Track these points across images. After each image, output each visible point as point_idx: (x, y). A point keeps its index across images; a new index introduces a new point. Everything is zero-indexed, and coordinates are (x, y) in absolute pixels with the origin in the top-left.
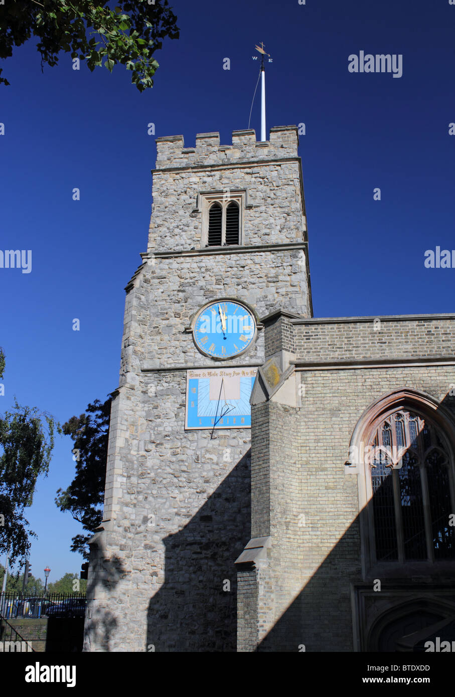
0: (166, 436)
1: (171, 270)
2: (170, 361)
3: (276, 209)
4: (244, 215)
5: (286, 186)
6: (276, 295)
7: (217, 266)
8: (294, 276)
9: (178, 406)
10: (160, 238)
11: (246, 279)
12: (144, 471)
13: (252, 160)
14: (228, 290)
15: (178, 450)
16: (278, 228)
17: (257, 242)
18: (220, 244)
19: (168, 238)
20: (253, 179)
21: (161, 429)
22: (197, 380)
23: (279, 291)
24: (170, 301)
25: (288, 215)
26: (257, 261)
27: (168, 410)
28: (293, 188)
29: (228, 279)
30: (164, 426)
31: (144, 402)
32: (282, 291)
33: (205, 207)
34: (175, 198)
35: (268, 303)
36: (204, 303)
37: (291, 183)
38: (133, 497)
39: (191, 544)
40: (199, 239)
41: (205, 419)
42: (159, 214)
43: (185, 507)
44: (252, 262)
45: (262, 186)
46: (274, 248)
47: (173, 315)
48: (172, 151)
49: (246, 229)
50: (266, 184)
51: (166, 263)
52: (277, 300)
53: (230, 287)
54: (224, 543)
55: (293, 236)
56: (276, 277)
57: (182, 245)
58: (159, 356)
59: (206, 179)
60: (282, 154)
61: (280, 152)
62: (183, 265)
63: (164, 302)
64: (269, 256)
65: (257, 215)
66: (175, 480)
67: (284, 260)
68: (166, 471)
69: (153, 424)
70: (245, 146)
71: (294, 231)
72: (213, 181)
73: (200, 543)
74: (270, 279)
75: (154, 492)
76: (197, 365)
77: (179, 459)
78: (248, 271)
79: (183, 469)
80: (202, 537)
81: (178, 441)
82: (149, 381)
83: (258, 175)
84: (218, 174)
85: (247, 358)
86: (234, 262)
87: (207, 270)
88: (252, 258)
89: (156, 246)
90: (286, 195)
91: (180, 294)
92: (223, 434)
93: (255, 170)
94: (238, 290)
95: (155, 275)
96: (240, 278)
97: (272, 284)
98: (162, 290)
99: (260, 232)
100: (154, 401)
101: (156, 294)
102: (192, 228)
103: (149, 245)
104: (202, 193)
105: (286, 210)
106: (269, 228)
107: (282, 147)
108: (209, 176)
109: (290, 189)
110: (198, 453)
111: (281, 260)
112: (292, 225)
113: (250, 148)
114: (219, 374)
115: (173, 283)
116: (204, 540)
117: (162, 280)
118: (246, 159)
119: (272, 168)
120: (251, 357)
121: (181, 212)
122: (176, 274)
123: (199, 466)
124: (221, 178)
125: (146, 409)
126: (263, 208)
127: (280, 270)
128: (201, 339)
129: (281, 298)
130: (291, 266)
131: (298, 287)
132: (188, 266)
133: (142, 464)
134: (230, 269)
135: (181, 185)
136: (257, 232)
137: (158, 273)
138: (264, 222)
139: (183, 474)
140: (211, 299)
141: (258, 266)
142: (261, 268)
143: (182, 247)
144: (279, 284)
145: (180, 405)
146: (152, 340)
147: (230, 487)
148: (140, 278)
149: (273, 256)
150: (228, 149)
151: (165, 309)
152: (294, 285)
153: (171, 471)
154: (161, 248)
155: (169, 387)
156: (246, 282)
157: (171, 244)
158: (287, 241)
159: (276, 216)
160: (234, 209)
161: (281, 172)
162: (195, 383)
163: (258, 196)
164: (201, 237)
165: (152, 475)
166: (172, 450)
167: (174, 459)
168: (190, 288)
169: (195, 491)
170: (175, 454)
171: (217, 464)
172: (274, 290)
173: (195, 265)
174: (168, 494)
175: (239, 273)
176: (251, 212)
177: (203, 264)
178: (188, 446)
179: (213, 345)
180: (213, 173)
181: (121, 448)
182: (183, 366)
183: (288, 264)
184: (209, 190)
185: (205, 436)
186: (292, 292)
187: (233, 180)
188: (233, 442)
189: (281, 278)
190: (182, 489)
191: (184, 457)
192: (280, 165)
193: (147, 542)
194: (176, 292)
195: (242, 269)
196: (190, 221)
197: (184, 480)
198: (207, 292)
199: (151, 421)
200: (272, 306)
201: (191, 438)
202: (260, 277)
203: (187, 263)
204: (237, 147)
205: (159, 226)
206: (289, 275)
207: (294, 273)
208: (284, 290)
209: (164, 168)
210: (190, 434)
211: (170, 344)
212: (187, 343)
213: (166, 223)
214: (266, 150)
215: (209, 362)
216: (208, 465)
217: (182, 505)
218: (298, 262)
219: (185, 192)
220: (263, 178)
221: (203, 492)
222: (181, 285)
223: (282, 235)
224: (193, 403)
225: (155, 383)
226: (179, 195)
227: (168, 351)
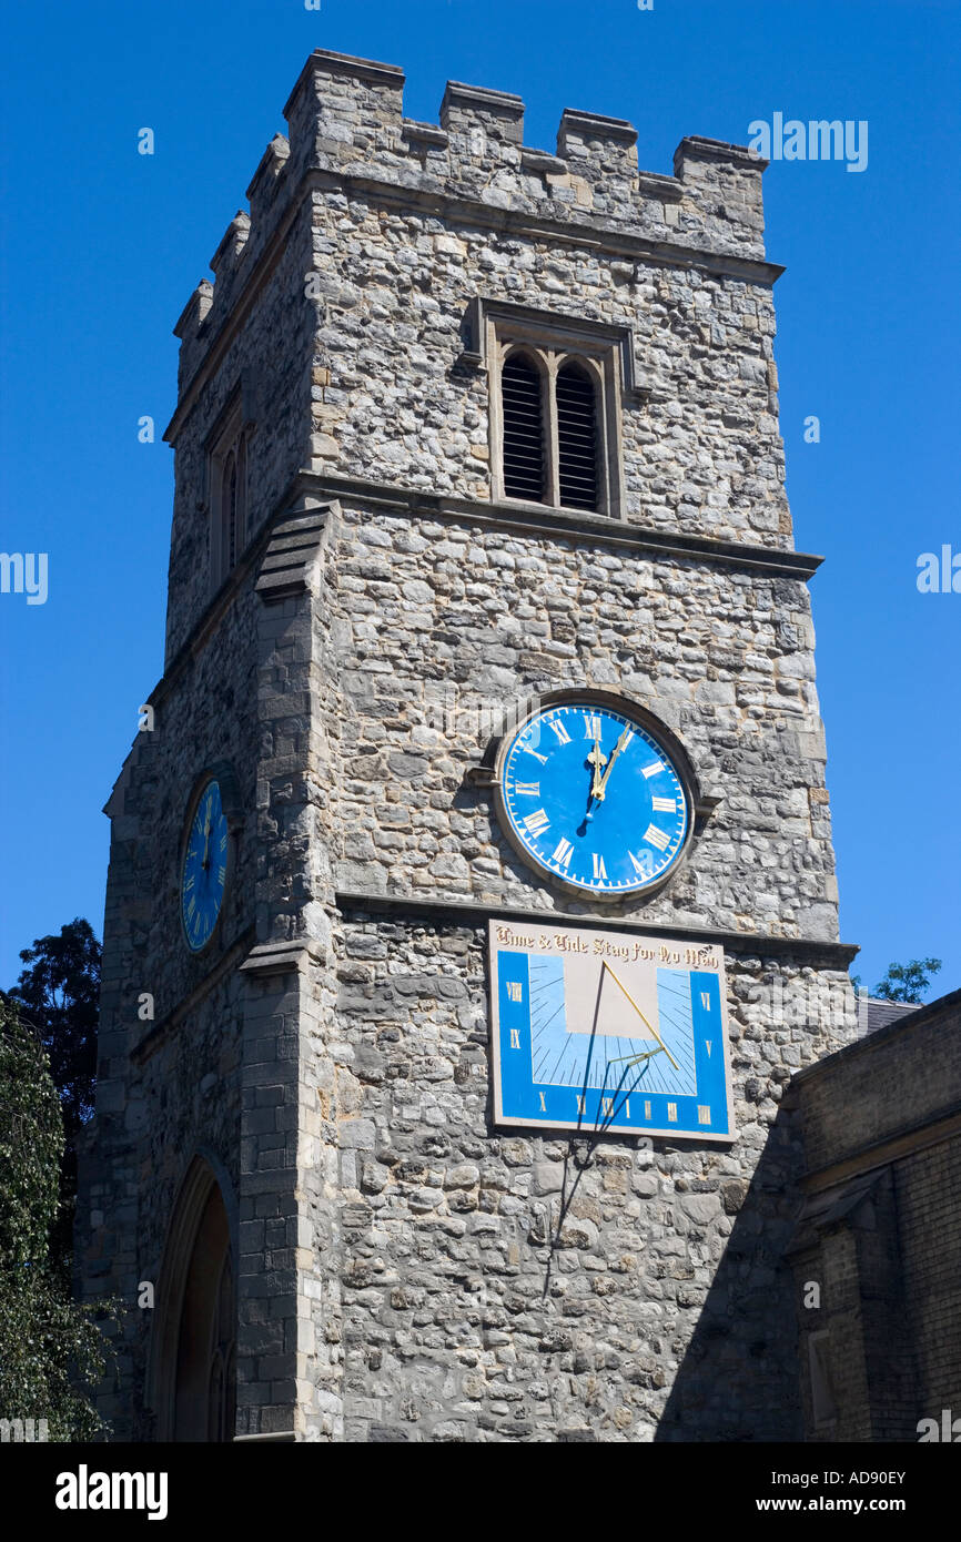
0: (432, 1141)
1: (403, 557)
2: (423, 876)
3: (714, 422)
5: (740, 354)
6: (737, 710)
7: (551, 572)
8: (785, 660)
9: (463, 1039)
10: (351, 429)
11: (644, 641)
12: (365, 1262)
13: (632, 232)
14: (594, 663)
15: (473, 1195)
16: (726, 487)
17: (664, 518)
18: (546, 498)
19: (379, 434)
20: (641, 301)
21: (410, 1113)
22: (524, 957)
23: (746, 697)
24: (411, 666)
25: (753, 452)
26: (674, 584)
27: (431, 1049)
29: (590, 626)
30: (422, 1104)
31: (345, 1012)
32: (756, 700)
33: (494, 356)
34: (392, 296)
35: (719, 733)
37: (754, 346)
38: (337, 1351)
40: (484, 465)
41: (560, 1099)
42: (343, 340)
43: (506, 1398)
44: (660, 587)
45: (668, 331)
46: (721, 556)
48: (369, 115)
49: (628, 467)
50: (680, 329)
51: (386, 526)
52: (742, 727)
53: (597, 656)
55: (773, 525)
56: (736, 651)
57: (428, 473)
58: (386, 855)
59: (489, 255)
60: (722, 238)
61: (714, 228)
62: (445, 548)
63: (388, 667)
64: (714, 579)
65: (661, 428)
66: (469, 1299)
67: (753, 601)
68: (435, 1267)
69: (386, 1095)
70: (604, 174)
71: (775, 512)
74: (718, 656)
75: (402, 1338)
76: (514, 905)
77: (479, 1228)
78: (649, 614)
79: (493, 1264)
81: (470, 1161)
82: (362, 937)
83: (654, 290)
84: (528, 255)
85: (667, 905)
86: (604, 573)
87: (522, 584)
88: (660, 571)
89: (344, 458)
90: (740, 384)
91: (442, 645)
92: (615, 1153)
93: (644, 269)
94: (623, 672)
95: (350, 561)
96: (627, 633)
97: (723, 673)
98: (378, 621)
99: (672, 488)
100: (380, 1011)
101: (359, 627)
102: (456, 419)
103: (319, 446)
104: (483, 306)
105: (744, 434)
106: (697, 482)
107: (722, 214)
108: (498, 249)
109: (752, 365)
110: (539, 1208)
111: (744, 597)
112: (763, 486)
113: (624, 187)
114: (591, 949)
115: (415, 604)
117: (380, 583)
118: (613, 223)
119: (695, 278)
120: (678, 903)
121: (419, 357)
122: (421, 573)
123: (544, 1253)
124: (538, 267)
125: (357, 1037)
126: (675, 409)
127: (745, 632)
128: (525, 819)
129: (752, 724)
130: (776, 624)
131: (799, 698)
132: (457, 551)
133: (354, 1235)
134: (592, 595)
135: (410, 253)
136: (663, 485)
137: (362, 557)
138: (683, 458)
139: (498, 1282)
140: (545, 687)
141: (677, 603)
142: (687, 612)
143: (428, 479)
144: (745, 677)
145: (471, 1038)
146: (356, 793)
147: (641, 1335)
149: (720, 579)
150: (560, 171)
151: (394, 691)
152: (791, 688)
153: (455, 1268)
154: (360, 469)
155: (429, 969)
156: (645, 650)
157: (391, 460)
158: (752, 539)
159: (716, 447)
160: (578, 385)
161: (726, 299)
162: (516, 966)
163: (657, 362)
164: (488, 461)
165: (391, 1275)
166: (453, 1194)
167: (459, 1223)
168: (474, 633)
169: (535, 1341)
170: (463, 1209)
171: (600, 1255)
172: (728, 692)
173: (479, 555)
174: (450, 1347)
175: (621, 613)
177: (503, 557)
178: (506, 1184)
179: (564, 844)
180: (511, 243)
182: (472, 901)
183: (767, 616)
184: (502, 299)
185: (554, 1151)
187: (577, 286)
188: (645, 1181)
189: (749, 658)
190: (495, 1335)
191: (491, 1221)
192: (717, 277)
194: (425, 638)
195: (627, 602)
196: (451, 395)
197: (499, 1300)
198: (527, 659)
199: (375, 1082)
200: (727, 744)
201: (514, 1156)
202: (688, 643)
203: (456, 544)
204: (581, 169)
205: (345, 385)
206: (772, 655)
207: (789, 652)
208: (760, 697)
209: (344, 170)
210: (508, 1143)
211: (418, 818)
212: (474, 823)
213: (371, 383)
214: (673, 210)
215: (545, 902)
216: (572, 1254)
217: (496, 1387)
218: (799, 618)
219: (425, 286)
220: (669, 306)
221: (563, 1347)
222: (443, 616)
223: (741, 515)
224: (515, 1033)
225: (383, 949)
226: (406, 289)
227: (414, 840)
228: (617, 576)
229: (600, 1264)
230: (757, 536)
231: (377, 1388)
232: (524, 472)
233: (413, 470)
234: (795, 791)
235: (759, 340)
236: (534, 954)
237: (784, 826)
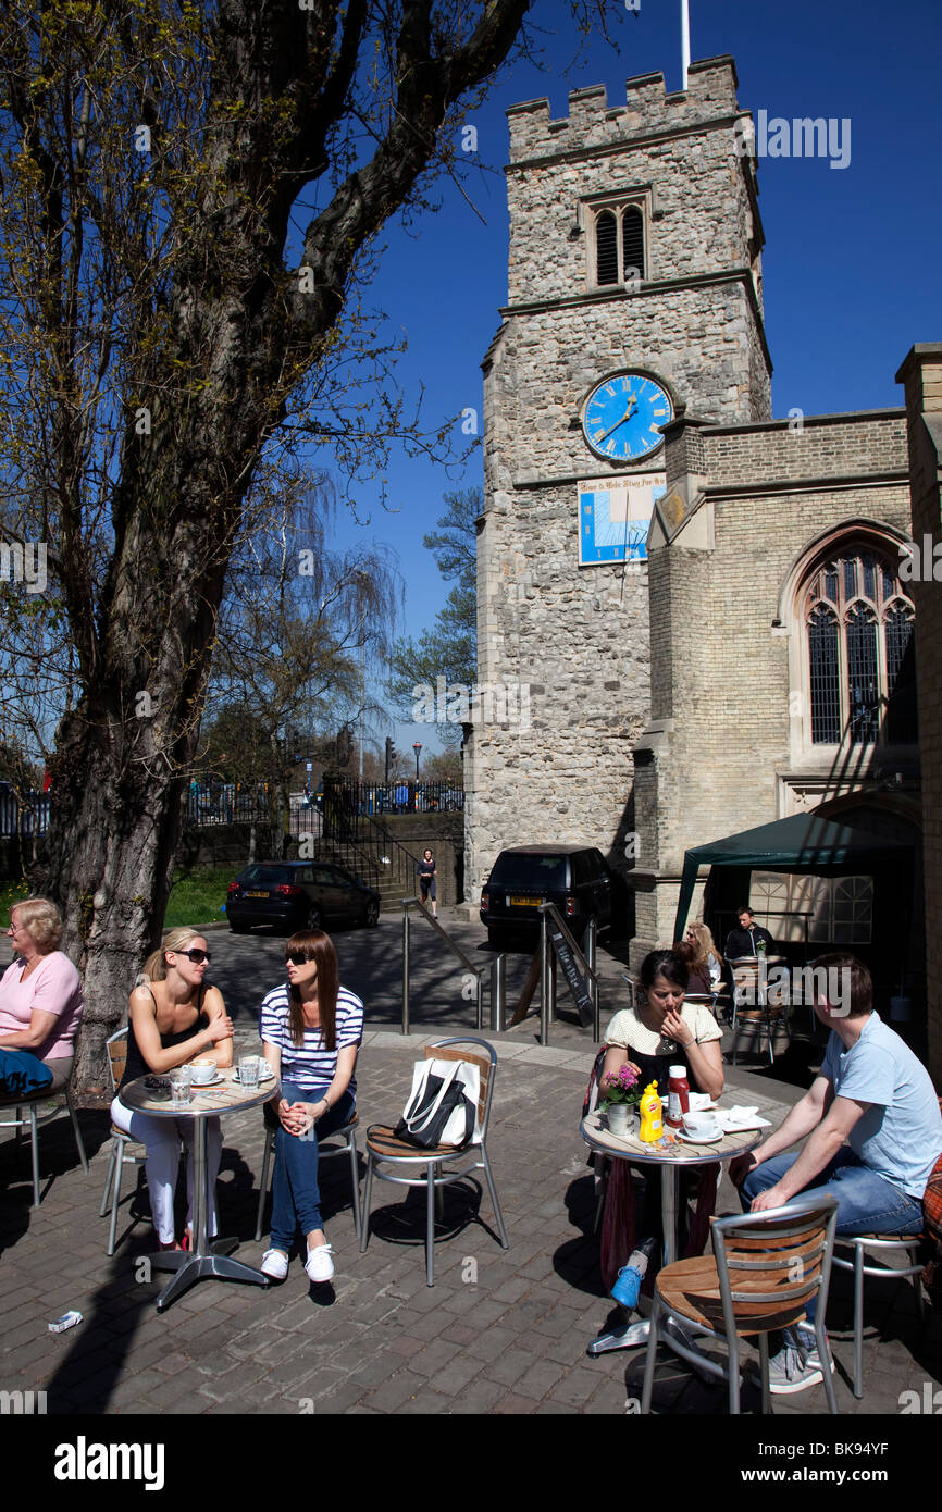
0: (554, 576)
1: (545, 332)
2: (553, 468)
3: (700, 214)
4: (649, 227)
5: (716, 171)
6: (702, 358)
7: (612, 318)
8: (728, 326)
9: (567, 534)
10: (525, 280)
11: (656, 336)
12: (527, 626)
13: (660, 129)
14: (631, 355)
15: (571, 595)
16: (704, 245)
17: (671, 273)
18: (616, 282)
19: (537, 279)
20: (663, 164)
21: (545, 566)
22: (592, 495)
23: (706, 350)
24: (548, 380)
25: (720, 222)
26: (671, 305)
27: (554, 540)
28: (726, 173)
29: (630, 338)
30: (551, 562)
31: (520, 531)
32: (711, 351)
33: (588, 221)
34: (543, 211)
35: (691, 371)
36: (596, 378)
37: (723, 164)
38: (514, 660)
39: (594, 719)
40: (583, 276)
41: (607, 551)
42: (521, 240)
43: (584, 671)
44: (665, 308)
45: (677, 175)
46: (699, 282)
47: (552, 400)
48: (532, 127)
49: (655, 253)
50: (683, 171)
51: (538, 320)
52: (704, 365)
53: (633, 351)
54: (637, 717)
55: (728, 257)
56: (702, 328)
57: (558, 289)
58: (537, 463)
59: (588, 172)
60: (709, 112)
61: (704, 108)
62: (561, 322)
63: (539, 382)
64: (692, 296)
65: (670, 227)
66: (569, 635)
67: (713, 300)
68: (556, 625)
69: (536, 561)
70: (647, 104)
71: (729, 250)
72: (601, 175)
73: (605, 718)
74: (692, 334)
75: (542, 652)
76: (590, 472)
77: (573, 607)
78: (659, 323)
79: (579, 621)
80: (608, 709)
81: (570, 582)
82: (525, 501)
83: (669, 156)
84: (606, 162)
86: (638, 309)
87: (598, 327)
88: (665, 300)
89: (522, 295)
90: (715, 188)
91: (561, 367)
93: (666, 146)
94: (644, 355)
95: (522, 341)
96: (648, 335)
97: (696, 341)
98: (533, 364)
99: (675, 256)
100: (533, 528)
101: (526, 370)
102: (571, 259)
103: (511, 293)
104: (584, 199)
105: (715, 214)
106: (689, 248)
107: (708, 99)
108: (593, 167)
109: (721, 175)
110: (598, 597)
111: (708, 300)
112: (724, 238)
113: (657, 107)
114: (623, 485)
115: (550, 351)
116: (611, 714)
117: (534, 347)
118: (651, 129)
119: (692, 140)
121: (554, 235)
122: (553, 337)
123: (601, 615)
124: (612, 168)
125: (524, 540)
126: (679, 214)
127: (708, 317)
128: (595, 435)
129: (710, 362)
130: (724, 308)
131: (735, 343)
132: (569, 321)
133: (524, 616)
134: (632, 322)
135: (551, 186)
136: (671, 256)
137: (528, 337)
138: (682, 238)
139: (581, 628)
140: (606, 372)
141: (674, 313)
142: (679, 316)
143: (557, 292)
144: (706, 340)
145: (570, 532)
146: (525, 440)
148: (502, 347)
149: (696, 295)
150: (622, 113)
151: (541, 392)
152: (729, 339)
153: (564, 624)
154: (529, 297)
155: (553, 508)
156: (656, 341)
157: (543, 288)
158: (717, 268)
159: (700, 226)
160: (634, 220)
161: (708, 146)
162: (589, 500)
163: (671, 194)
164: (586, 273)
165: (538, 630)
166: (563, 596)
167: (565, 607)
168: (575, 357)
169: (596, 649)
170: (567, 601)
171: (625, 612)
172: (698, 350)
173: (579, 320)
174: (561, 654)
175: (645, 327)
176: (662, 225)
177: (591, 318)
178: (585, 589)
179: (612, 441)
180: (598, 161)
181: (493, 597)
182: (572, 475)
183: (720, 306)
184: (593, 192)
185: (606, 573)
186: (727, 352)
187: (631, 170)
188: (646, 580)
189: (709, 330)
190: (579, 648)
191: (579, 604)
192: (704, 134)
193: (536, 718)
194: (554, 366)
195: (650, 320)
196: (569, 248)
197: (581, 634)
198: (599, 361)
199: (532, 556)
200: (696, 375)
201: (587, 578)
202: (678, 331)
203: (570, 318)
204: (635, 108)
205: (523, 261)
206: (722, 324)
207: (730, 321)
208: (714, 348)
209: (522, 160)
210: (586, 573)
211: (551, 444)
212: (574, 440)
213: (532, 256)
214: (681, 108)
215: (607, 468)
216: (613, 614)
217: (580, 668)
218: (736, 302)
219: (558, 199)
220: (678, 161)
221: (607, 650)
222: (562, 353)
223: (711, 259)
224: (588, 528)
225: (535, 503)
226: (549, 205)
227: (549, 454)
228: (643, 310)
229: (624, 616)
230: (720, 265)
231: (533, 671)
232: (607, 272)
233: (552, 290)
234: (731, 390)
235: (725, 160)
236: (597, 493)
237: (723, 408)
